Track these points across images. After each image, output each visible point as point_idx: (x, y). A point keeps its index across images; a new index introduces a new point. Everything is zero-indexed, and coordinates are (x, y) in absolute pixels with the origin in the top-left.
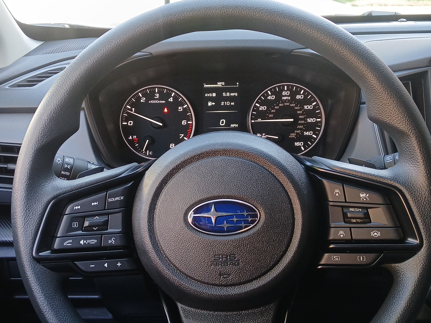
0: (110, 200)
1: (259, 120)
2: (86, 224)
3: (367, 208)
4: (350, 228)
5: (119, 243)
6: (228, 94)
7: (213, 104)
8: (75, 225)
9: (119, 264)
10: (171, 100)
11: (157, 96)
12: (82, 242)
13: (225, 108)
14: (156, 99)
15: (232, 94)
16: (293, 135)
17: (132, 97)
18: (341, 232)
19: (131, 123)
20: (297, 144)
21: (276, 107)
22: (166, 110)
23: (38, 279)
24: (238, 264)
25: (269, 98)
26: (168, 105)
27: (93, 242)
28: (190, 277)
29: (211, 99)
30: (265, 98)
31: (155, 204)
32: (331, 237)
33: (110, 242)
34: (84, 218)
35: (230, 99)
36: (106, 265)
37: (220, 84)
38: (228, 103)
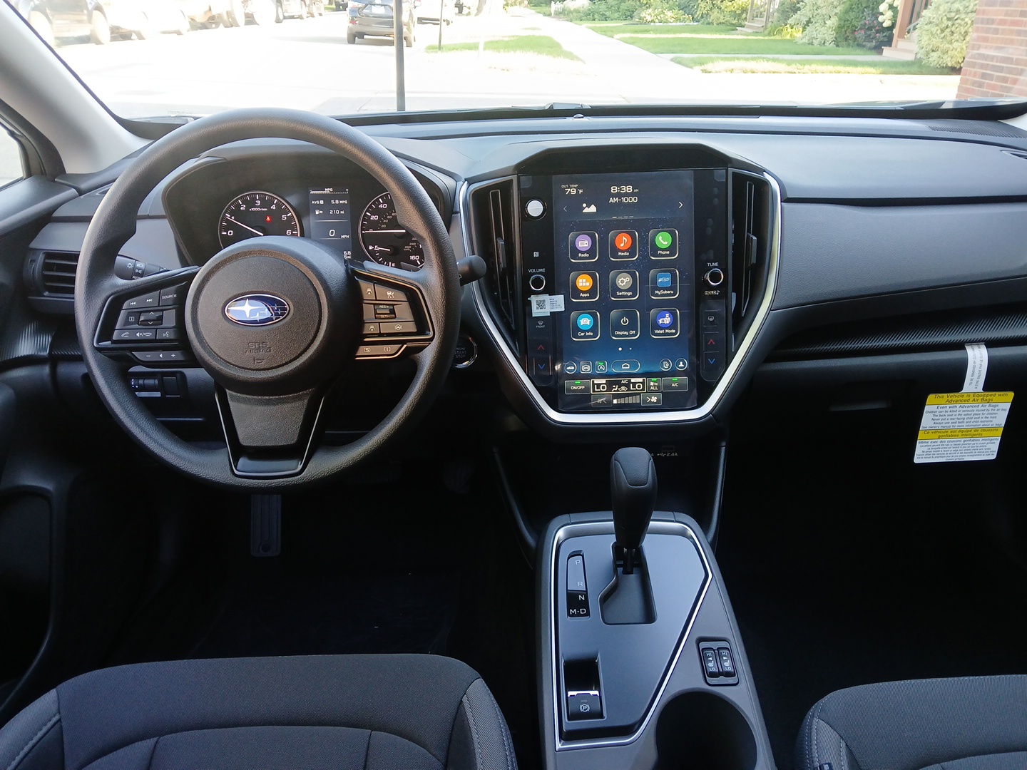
0: (163, 297)
1: (371, 231)
2: (142, 318)
3: (393, 305)
4: (379, 323)
5: (172, 337)
6: (337, 202)
7: (321, 212)
8: (132, 319)
9: (173, 355)
10: (273, 207)
11: (259, 203)
12: (138, 334)
13: (335, 217)
14: (258, 207)
15: (341, 202)
16: (407, 248)
17: (231, 204)
18: (372, 327)
19: (230, 233)
20: (412, 258)
21: (388, 217)
22: (268, 219)
23: (99, 365)
24: (270, 351)
25: (381, 206)
26: (270, 212)
27: (148, 335)
28: (228, 362)
29: (319, 207)
30: (377, 206)
31: (198, 299)
32: (366, 332)
33: (164, 335)
34: (140, 313)
35: (340, 207)
36: (161, 356)
37: (327, 191)
38: (337, 212)
